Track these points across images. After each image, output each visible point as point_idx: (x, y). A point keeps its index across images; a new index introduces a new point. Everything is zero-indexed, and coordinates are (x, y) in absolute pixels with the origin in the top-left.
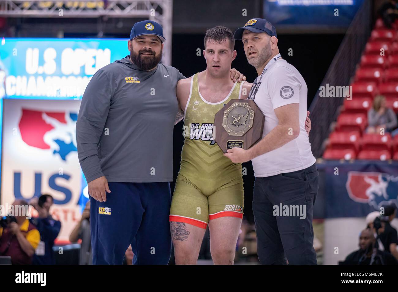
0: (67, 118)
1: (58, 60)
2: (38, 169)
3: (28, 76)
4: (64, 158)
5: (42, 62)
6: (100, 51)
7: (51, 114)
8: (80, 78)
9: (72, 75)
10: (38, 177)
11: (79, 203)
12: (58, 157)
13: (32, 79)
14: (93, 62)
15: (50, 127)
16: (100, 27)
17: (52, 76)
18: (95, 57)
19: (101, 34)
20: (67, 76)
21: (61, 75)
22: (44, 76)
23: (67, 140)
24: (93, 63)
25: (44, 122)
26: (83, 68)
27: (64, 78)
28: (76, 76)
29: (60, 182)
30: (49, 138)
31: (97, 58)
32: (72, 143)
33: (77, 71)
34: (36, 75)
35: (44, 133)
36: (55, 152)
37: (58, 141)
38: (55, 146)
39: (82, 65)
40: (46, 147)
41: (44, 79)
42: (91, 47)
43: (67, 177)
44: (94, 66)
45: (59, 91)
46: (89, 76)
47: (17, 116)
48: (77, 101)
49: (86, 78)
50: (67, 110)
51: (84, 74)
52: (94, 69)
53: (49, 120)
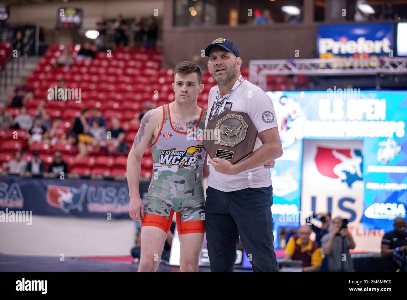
0: (352, 154)
1: (345, 109)
2: (330, 194)
3: (321, 121)
4: (350, 185)
5: (332, 110)
6: (378, 100)
7: (340, 151)
8: (362, 122)
9: (356, 120)
10: (330, 200)
11: (362, 221)
12: (345, 185)
13: (324, 123)
15: (339, 161)
16: (378, 82)
17: (340, 121)
18: (373, 106)
19: (378, 87)
20: (352, 121)
21: (347, 120)
22: (334, 120)
23: (352, 171)
24: (372, 111)
25: (333, 157)
26: (364, 114)
28: (359, 121)
29: (347, 204)
30: (338, 169)
31: (375, 107)
32: (356, 174)
33: (360, 117)
34: (328, 120)
35: (334, 166)
36: (343, 181)
37: (346, 172)
39: (364, 112)
40: (336, 177)
41: (334, 123)
42: (370, 98)
43: (352, 201)
44: (373, 113)
45: (345, 133)
46: (369, 121)
47: (313, 153)
48: (361, 141)
49: (366, 122)
50: (352, 147)
51: (364, 119)
52: (372, 115)
53: (338, 156)
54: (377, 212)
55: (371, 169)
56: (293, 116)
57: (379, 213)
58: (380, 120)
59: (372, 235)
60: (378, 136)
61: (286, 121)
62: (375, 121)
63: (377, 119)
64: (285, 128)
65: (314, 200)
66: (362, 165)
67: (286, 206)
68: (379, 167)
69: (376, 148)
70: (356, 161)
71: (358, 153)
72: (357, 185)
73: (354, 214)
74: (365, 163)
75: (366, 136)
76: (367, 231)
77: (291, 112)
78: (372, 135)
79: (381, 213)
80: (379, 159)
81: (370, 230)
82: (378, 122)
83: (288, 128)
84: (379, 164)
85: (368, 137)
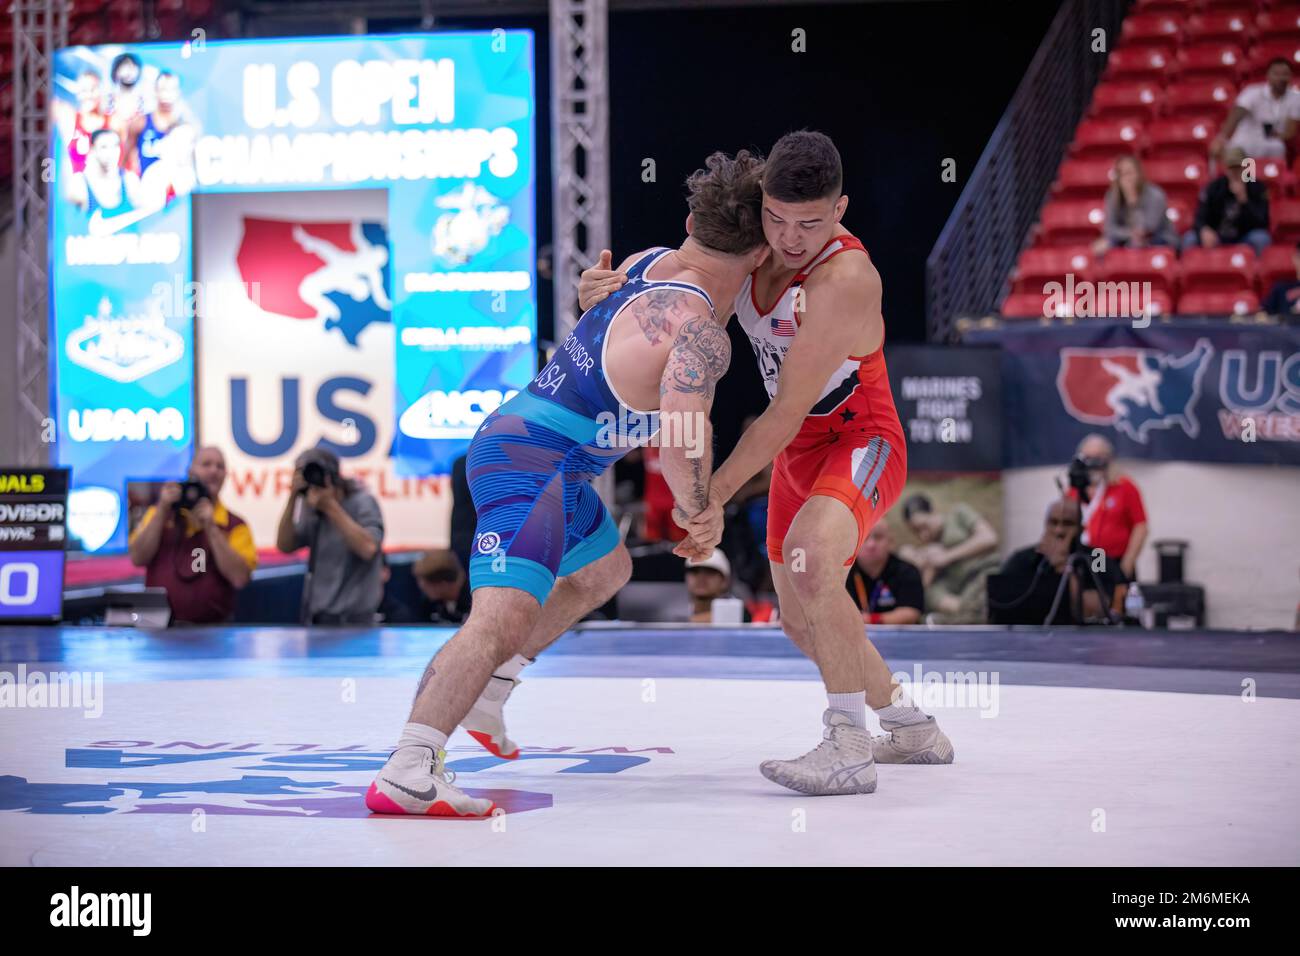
0: (357, 236)
1: (324, 91)
2: (290, 371)
3: (251, 133)
4: (352, 340)
5: (283, 98)
6: (429, 64)
8: (379, 135)
9: (362, 126)
10: (290, 388)
11: (392, 452)
12: (337, 336)
13: (261, 140)
14: (411, 93)
15: (316, 263)
17: (309, 131)
18: (416, 80)
19: (428, 20)
20: (348, 131)
21: (334, 129)
22: (290, 131)
23: (359, 293)
24: (412, 95)
25: (298, 247)
26: (387, 107)
27: (340, 136)
28: (370, 129)
29: (345, 399)
30: (312, 289)
31: (421, 83)
32: (370, 299)
33: (374, 117)
34: (272, 131)
35: (300, 279)
36: (329, 325)
37: (335, 296)
38: (330, 310)
39: (385, 100)
40: (309, 312)
41: (291, 140)
42: (405, 55)
43: (362, 386)
44: (414, 103)
45: (328, 169)
46: (403, 128)
47: (232, 237)
48: (379, 193)
49: (394, 134)
50: (356, 214)
51: (389, 125)
52: (414, 109)
53: (311, 244)
54: (438, 419)
55: (414, 283)
56: (161, 123)
57: (446, 421)
58: (437, 126)
59: (427, 491)
60: (432, 175)
61: (138, 139)
62: (421, 127)
63: (428, 120)
64: (136, 163)
65: (239, 389)
66: (386, 271)
67: (147, 413)
68: (439, 275)
69: (428, 217)
70: (370, 258)
71: (376, 233)
72: (376, 336)
73: (367, 429)
74: (397, 267)
75: (394, 176)
76: (413, 482)
77: (151, 107)
78: (413, 174)
79: (453, 421)
80: (440, 249)
81: (422, 478)
82: (431, 133)
83: (146, 162)
84: (439, 267)
85: (402, 179)
